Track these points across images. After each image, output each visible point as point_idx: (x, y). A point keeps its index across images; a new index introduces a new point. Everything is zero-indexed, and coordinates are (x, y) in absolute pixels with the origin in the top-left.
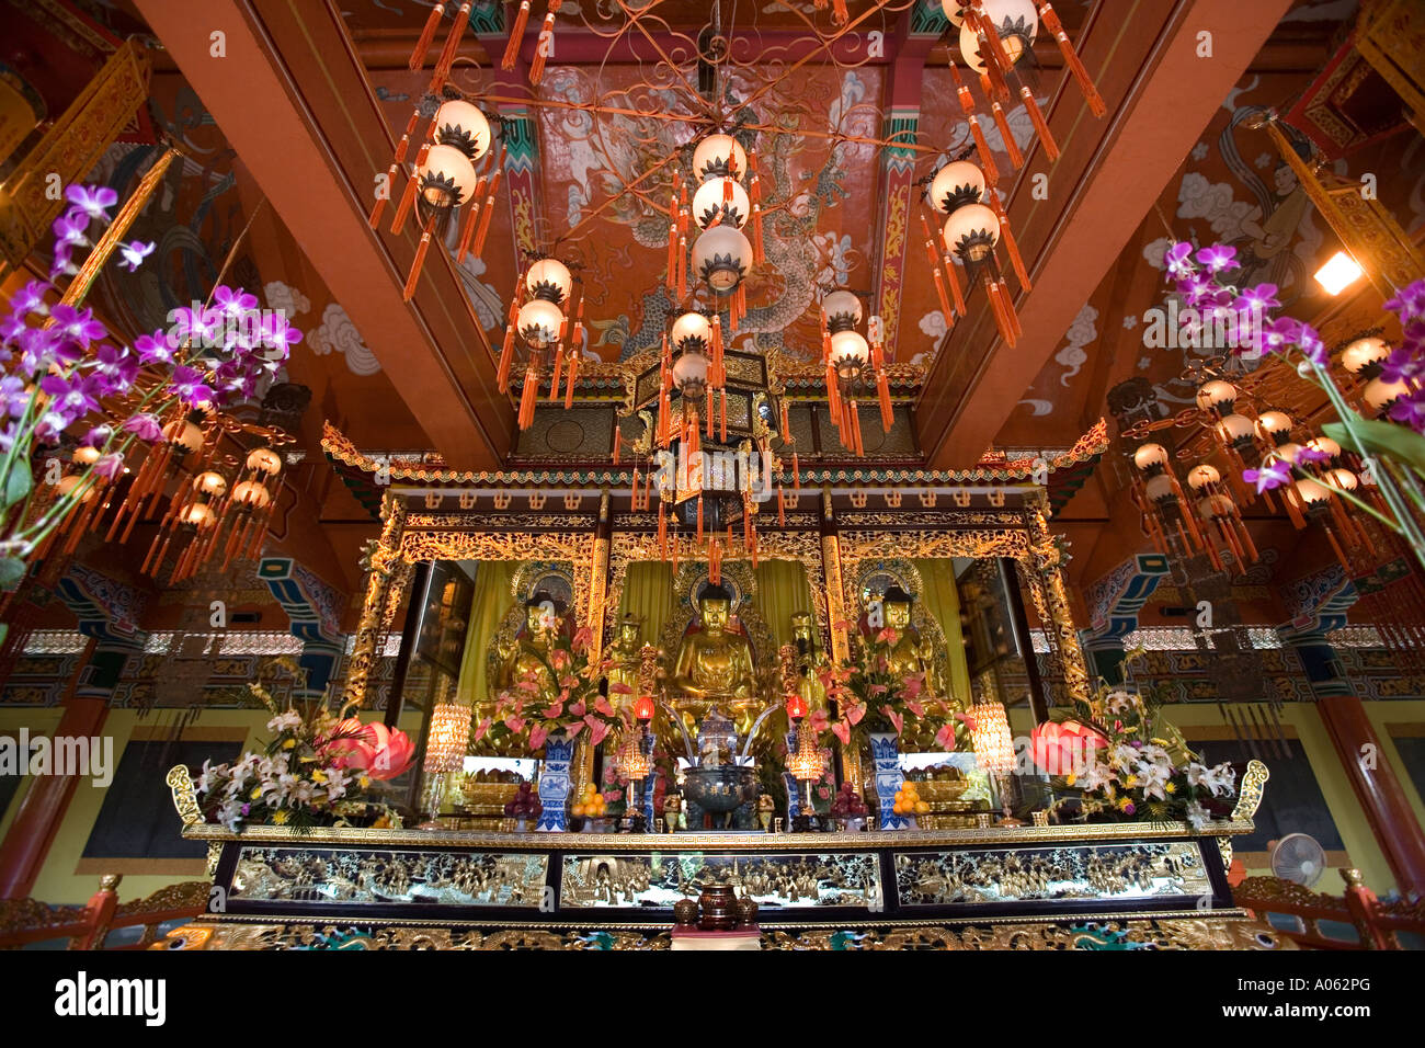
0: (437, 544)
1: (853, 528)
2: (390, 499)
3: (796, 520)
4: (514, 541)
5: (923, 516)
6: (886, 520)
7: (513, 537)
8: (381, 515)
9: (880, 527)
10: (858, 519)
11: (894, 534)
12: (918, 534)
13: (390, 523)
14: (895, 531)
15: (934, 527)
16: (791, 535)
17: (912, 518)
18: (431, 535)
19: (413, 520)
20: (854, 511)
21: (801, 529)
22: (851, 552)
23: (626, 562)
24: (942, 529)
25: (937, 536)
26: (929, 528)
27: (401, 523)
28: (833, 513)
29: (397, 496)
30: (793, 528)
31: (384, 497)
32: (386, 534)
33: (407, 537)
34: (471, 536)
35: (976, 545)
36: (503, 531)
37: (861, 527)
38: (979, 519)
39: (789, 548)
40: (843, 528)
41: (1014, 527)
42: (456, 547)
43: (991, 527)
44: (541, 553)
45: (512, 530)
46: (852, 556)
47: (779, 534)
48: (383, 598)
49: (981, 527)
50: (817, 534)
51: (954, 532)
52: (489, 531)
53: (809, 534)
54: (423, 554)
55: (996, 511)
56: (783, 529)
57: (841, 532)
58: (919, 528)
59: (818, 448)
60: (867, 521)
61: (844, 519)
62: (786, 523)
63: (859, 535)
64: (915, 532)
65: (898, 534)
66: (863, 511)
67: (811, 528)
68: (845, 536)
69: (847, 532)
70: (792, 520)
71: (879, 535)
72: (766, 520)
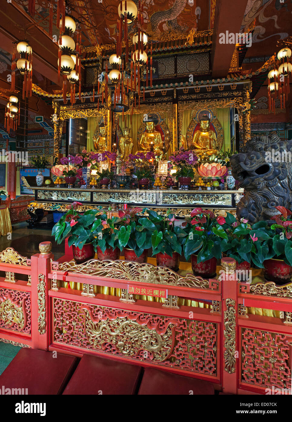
0: (68, 114)
1: (183, 100)
2: (54, 103)
3: (166, 99)
4: (87, 112)
5: (207, 95)
6: (194, 97)
7: (87, 110)
8: (53, 107)
9: (192, 99)
10: (185, 97)
12: (204, 101)
13: (56, 109)
14: (196, 100)
15: (210, 98)
16: (164, 104)
17: (203, 96)
18: (67, 112)
19: (61, 108)
20: (184, 94)
21: (167, 102)
22: (182, 108)
23: (117, 116)
24: (212, 99)
25: (210, 101)
26: (208, 99)
27: (59, 109)
28: (177, 96)
29: (56, 101)
30: (165, 102)
31: (53, 102)
32: (55, 113)
33: (61, 113)
34: (77, 111)
35: (223, 104)
36: (85, 109)
37: (186, 100)
38: (226, 94)
39: (163, 108)
40: (180, 101)
41: (237, 97)
42: (73, 115)
43: (230, 97)
44: (95, 115)
45: (87, 108)
47: (160, 104)
48: (58, 130)
49: (225, 97)
50: (172, 103)
51: (216, 100)
52: (81, 109)
53: (169, 103)
54: (66, 117)
55: (233, 91)
56: (162, 102)
57: (179, 102)
58: (204, 99)
59: (176, 72)
60: (188, 98)
61: (180, 98)
62: (162, 100)
63: (185, 103)
64: (203, 100)
65: (197, 101)
66: (187, 94)
67: (170, 101)
68: (180, 103)
69: (181, 102)
70: (164, 99)
71: (191, 102)
72: (157, 100)
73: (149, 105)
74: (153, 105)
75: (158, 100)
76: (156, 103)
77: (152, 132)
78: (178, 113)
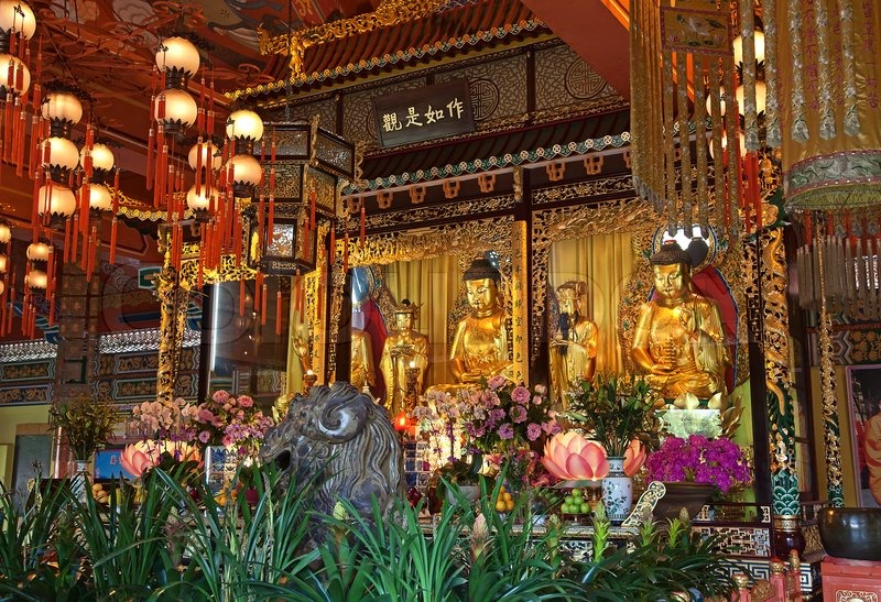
1: (547, 206)
3: (493, 204)
6: (583, 190)
8: (159, 249)
9: (578, 201)
10: (553, 194)
11: (590, 207)
12: (618, 204)
14: (591, 202)
16: (487, 221)
17: (613, 186)
20: (550, 185)
21: (496, 214)
22: (543, 235)
28: (524, 193)
30: (490, 214)
32: (165, 266)
37: (558, 204)
40: (537, 207)
46: (544, 239)
47: (475, 223)
50: (512, 217)
53: (504, 218)
54: (196, 280)
56: (480, 216)
57: (534, 213)
58: (618, 196)
59: (531, 107)
60: (563, 195)
61: (538, 197)
62: (482, 209)
63: (553, 214)
64: (615, 202)
65: (595, 207)
66: (560, 184)
67: (506, 212)
68: (538, 216)
69: (540, 212)
70: (488, 205)
71: (575, 211)
72: (465, 208)
73: (441, 228)
74: (453, 227)
75: (469, 212)
76: (461, 220)
77: (488, 313)
78: (530, 252)
